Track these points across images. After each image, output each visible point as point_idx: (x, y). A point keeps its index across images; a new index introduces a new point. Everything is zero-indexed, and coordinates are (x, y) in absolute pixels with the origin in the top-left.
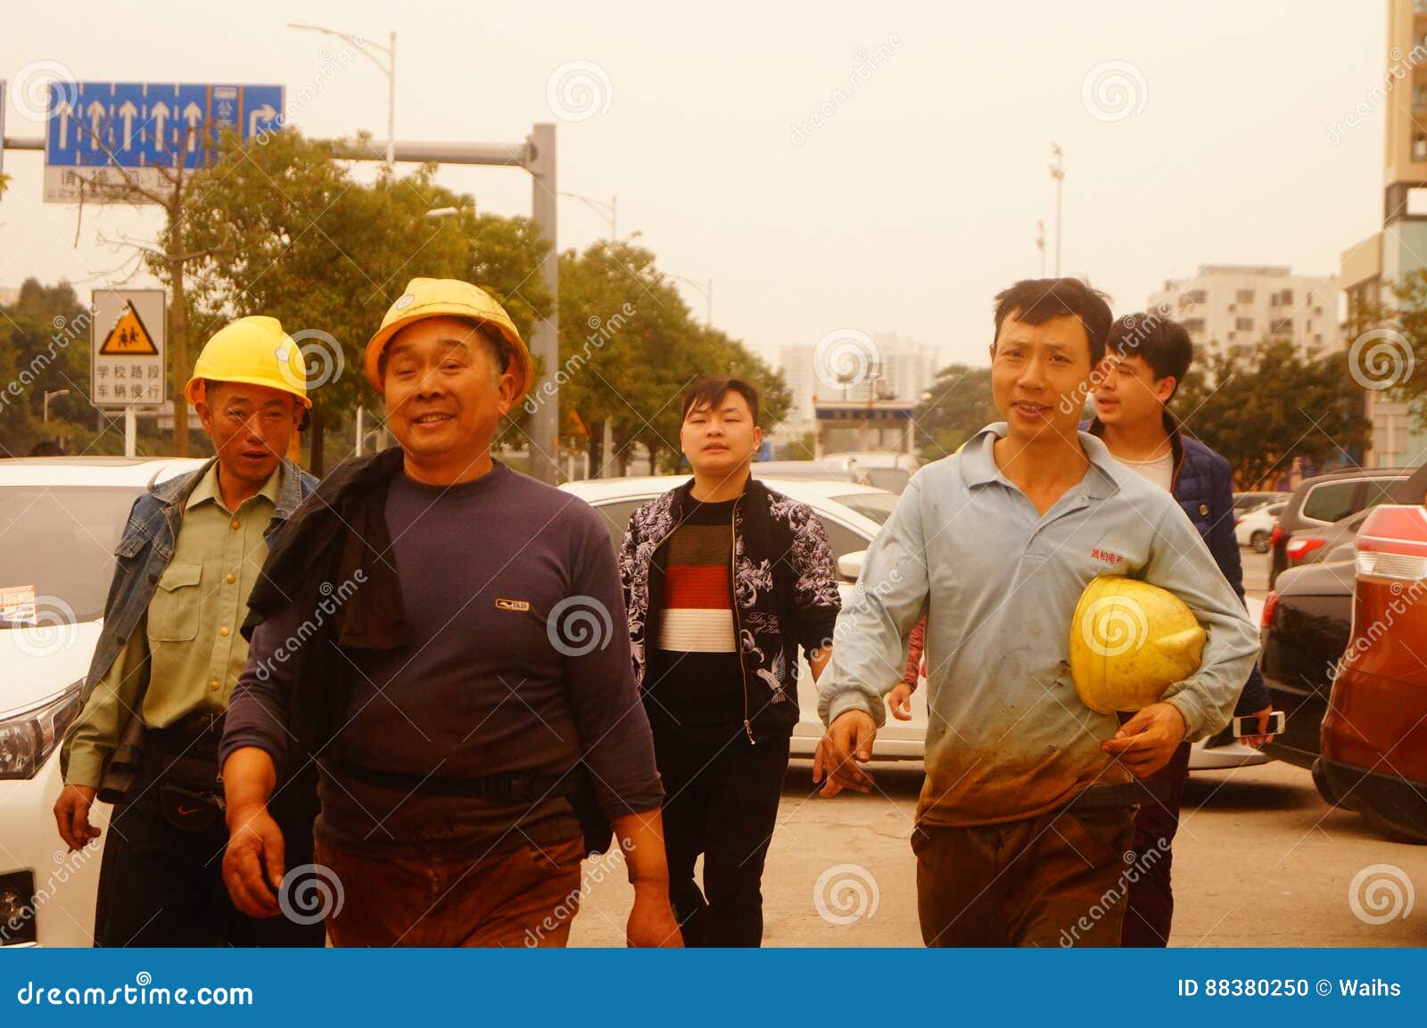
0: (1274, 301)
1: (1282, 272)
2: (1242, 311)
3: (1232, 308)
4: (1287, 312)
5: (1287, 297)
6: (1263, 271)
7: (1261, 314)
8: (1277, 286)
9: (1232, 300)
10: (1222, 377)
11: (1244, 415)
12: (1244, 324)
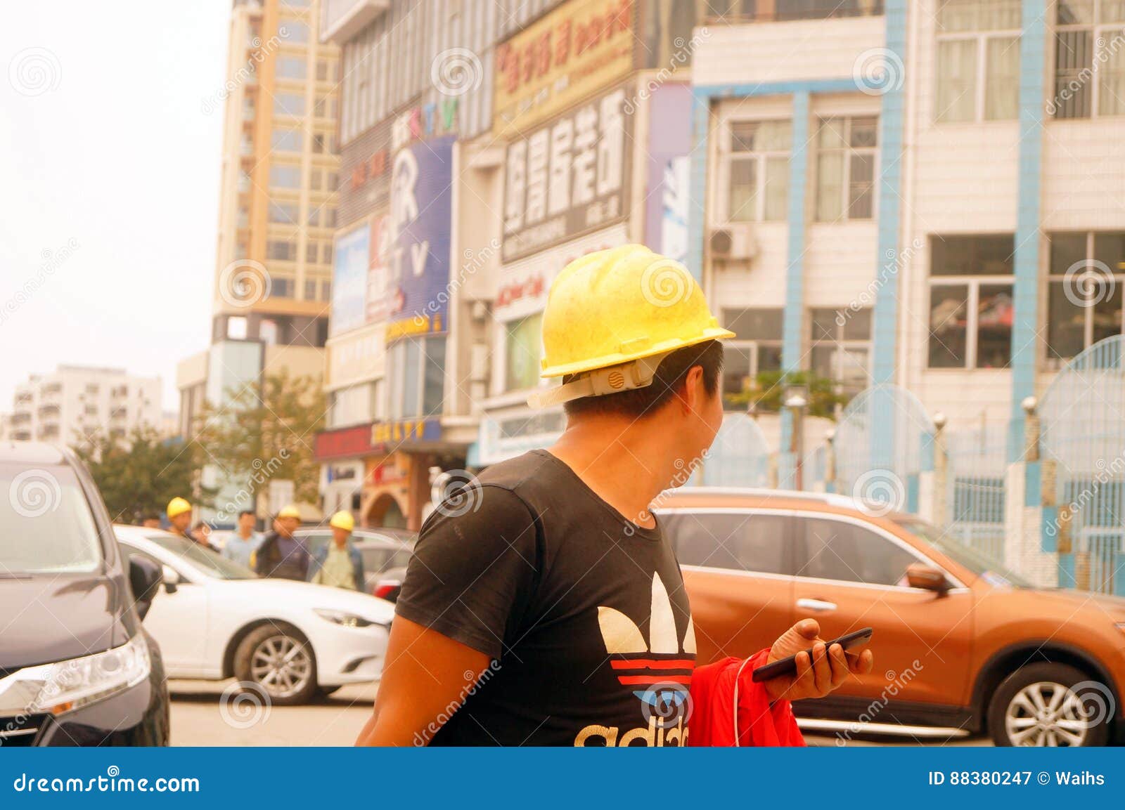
0: (114, 393)
1: (121, 372)
2: (89, 400)
3: (82, 398)
4: (123, 402)
5: (124, 391)
6: (106, 371)
7: (104, 403)
8: (117, 382)
9: (81, 390)
10: (106, 453)
11: (121, 482)
12: (91, 410)
